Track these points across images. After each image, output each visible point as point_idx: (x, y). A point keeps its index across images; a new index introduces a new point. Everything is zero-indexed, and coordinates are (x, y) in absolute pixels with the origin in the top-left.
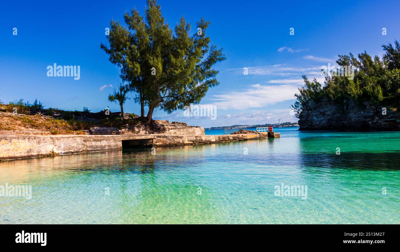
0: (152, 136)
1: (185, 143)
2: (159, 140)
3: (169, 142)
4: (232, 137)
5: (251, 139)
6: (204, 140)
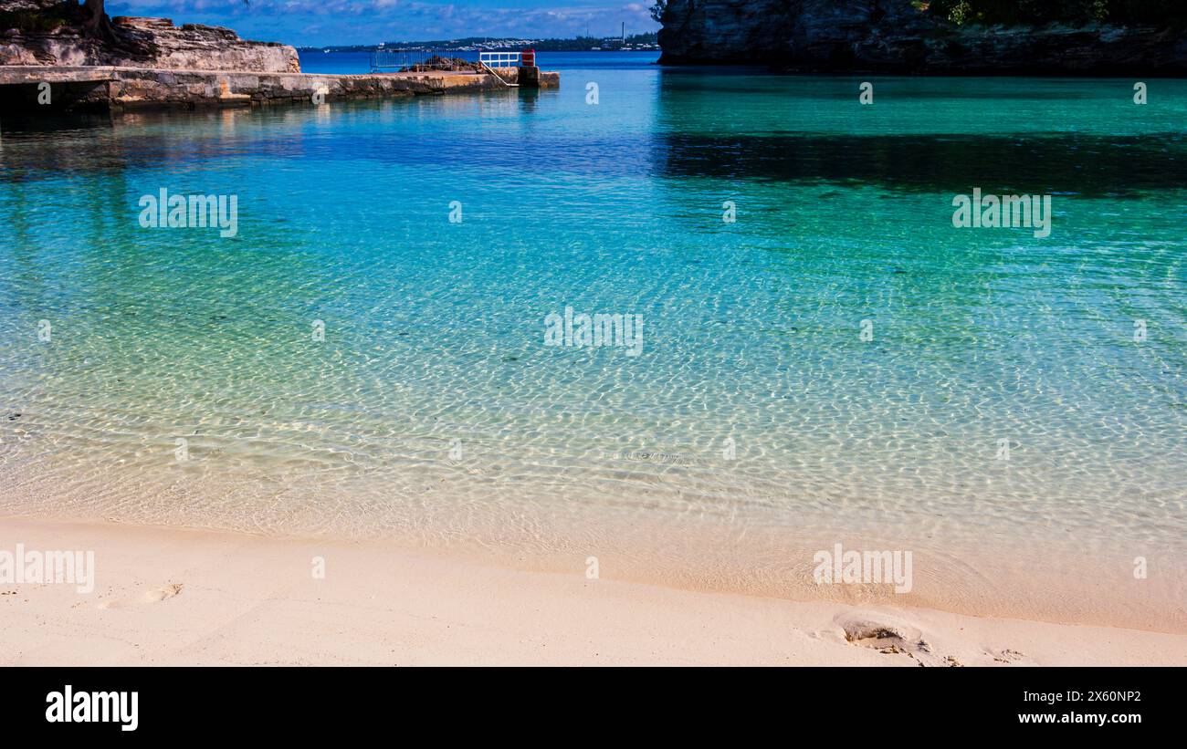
0: (103, 71)
1: (222, 97)
2: (130, 85)
3: (167, 92)
4: (389, 83)
5: (457, 91)
6: (291, 89)
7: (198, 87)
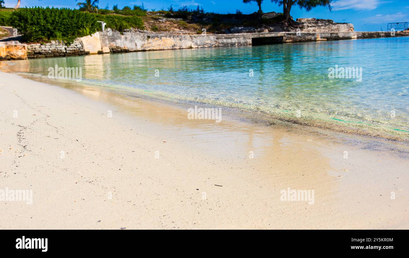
0: (282, 33)
1: (317, 39)
2: (289, 37)
7: (309, 37)
